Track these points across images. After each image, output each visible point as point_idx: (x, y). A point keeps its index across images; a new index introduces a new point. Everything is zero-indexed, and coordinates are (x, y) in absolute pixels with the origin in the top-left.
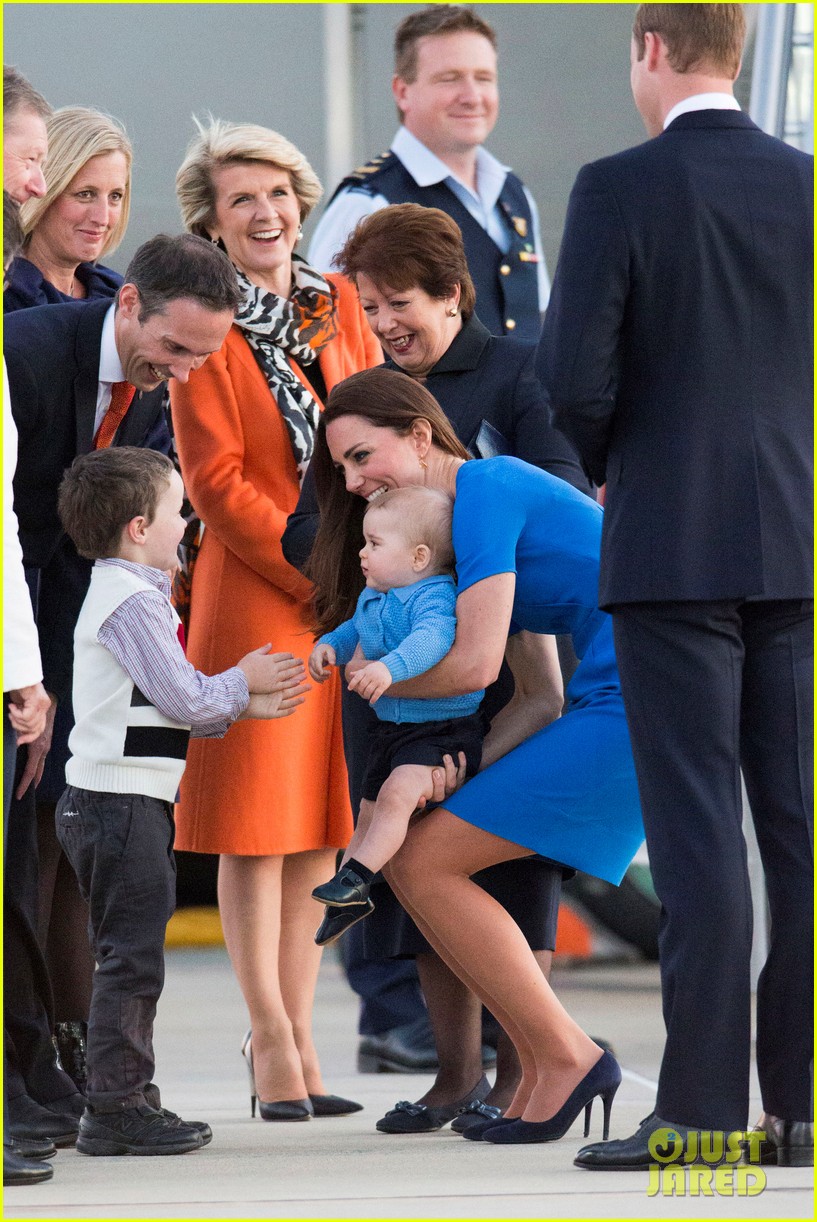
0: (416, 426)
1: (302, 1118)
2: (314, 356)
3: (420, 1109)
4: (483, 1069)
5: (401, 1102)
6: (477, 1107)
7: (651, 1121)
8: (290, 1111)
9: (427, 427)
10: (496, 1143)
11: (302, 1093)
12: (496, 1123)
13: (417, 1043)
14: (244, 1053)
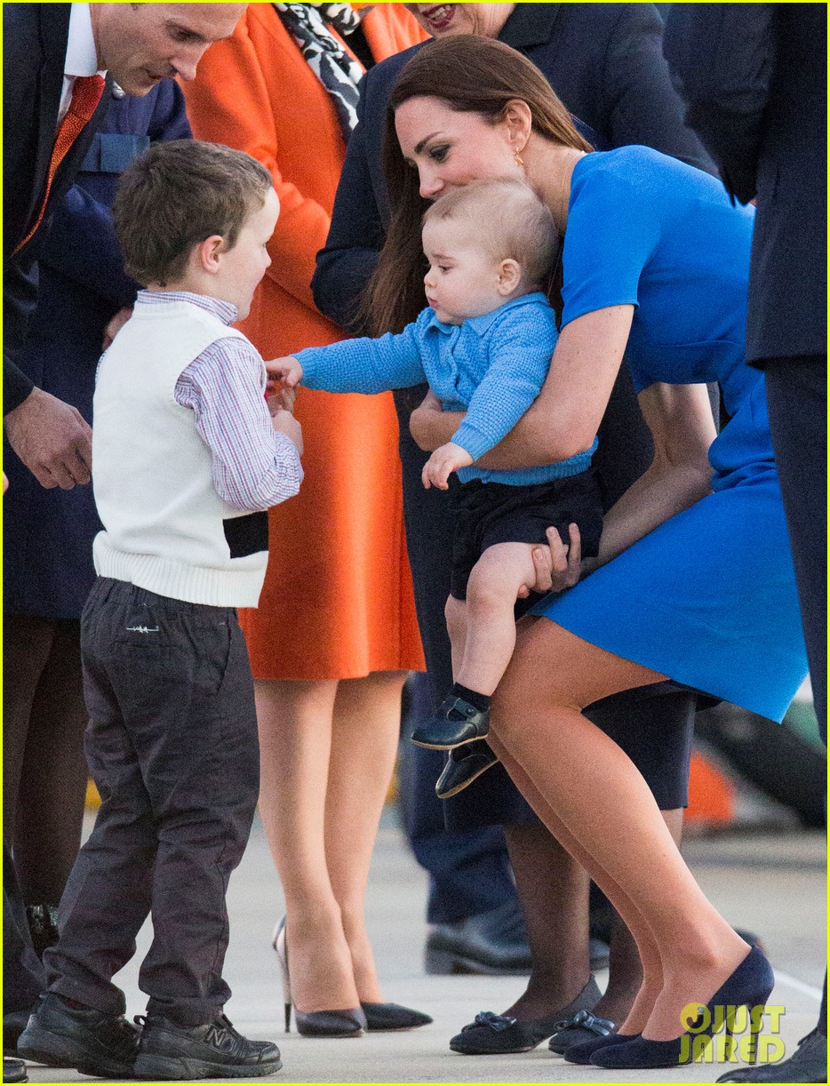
0: (511, 110)
1: (352, 1033)
2: (357, 20)
3: (508, 1022)
4: (592, 969)
5: (482, 1013)
6: (583, 1020)
7: (812, 1040)
8: (336, 1023)
9: (526, 112)
10: (609, 1068)
11: (351, 1000)
12: (607, 1041)
13: (505, 934)
14: (275, 947)
